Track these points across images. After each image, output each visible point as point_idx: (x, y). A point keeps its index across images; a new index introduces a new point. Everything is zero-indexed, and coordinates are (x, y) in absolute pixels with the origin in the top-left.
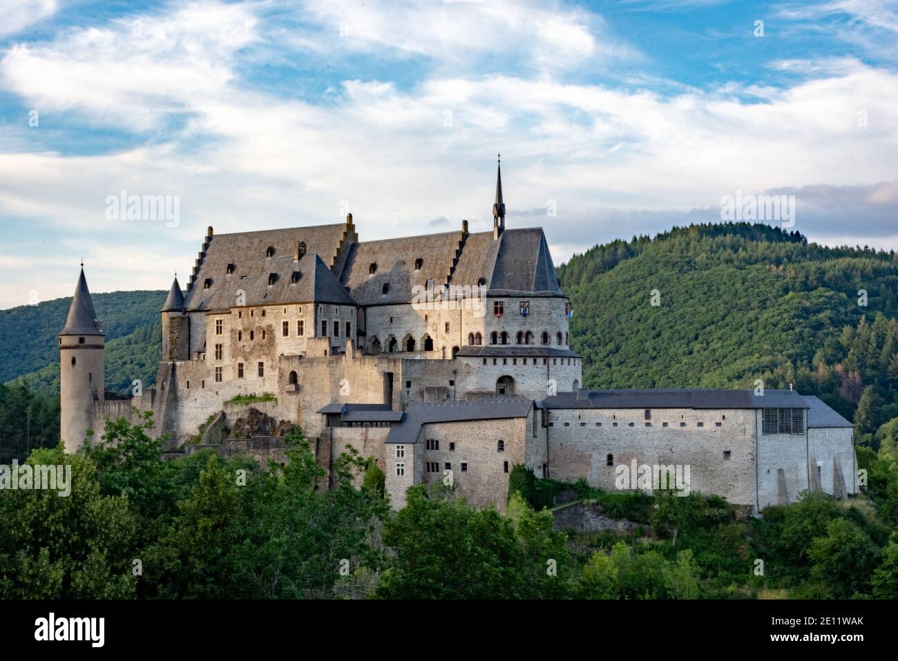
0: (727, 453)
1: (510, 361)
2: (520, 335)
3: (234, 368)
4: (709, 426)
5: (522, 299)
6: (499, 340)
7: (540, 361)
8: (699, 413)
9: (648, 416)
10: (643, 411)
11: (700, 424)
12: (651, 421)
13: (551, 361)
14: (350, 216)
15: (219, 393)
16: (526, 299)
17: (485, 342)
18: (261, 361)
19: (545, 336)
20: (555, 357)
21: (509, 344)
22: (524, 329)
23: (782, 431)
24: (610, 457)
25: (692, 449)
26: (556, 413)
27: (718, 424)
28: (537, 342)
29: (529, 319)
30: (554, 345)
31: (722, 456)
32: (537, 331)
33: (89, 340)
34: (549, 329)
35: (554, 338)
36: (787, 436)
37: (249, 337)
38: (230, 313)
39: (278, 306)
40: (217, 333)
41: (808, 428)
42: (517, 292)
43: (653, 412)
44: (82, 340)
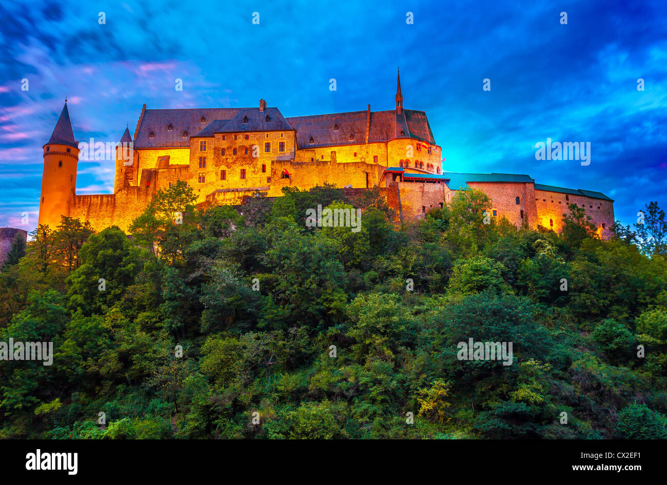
0: (604, 225)
2: (428, 165)
3: (216, 173)
4: (595, 208)
5: (428, 145)
6: (419, 166)
8: (591, 200)
9: (567, 198)
10: (564, 196)
11: (591, 206)
12: (569, 202)
15: (202, 190)
16: (430, 146)
17: (413, 166)
18: (242, 168)
21: (423, 169)
22: (430, 162)
24: (551, 221)
27: (599, 208)
28: (435, 171)
29: (432, 157)
32: (435, 165)
33: (73, 152)
37: (232, 153)
38: (214, 137)
39: (262, 133)
40: (201, 150)
43: (570, 197)
44: (68, 150)
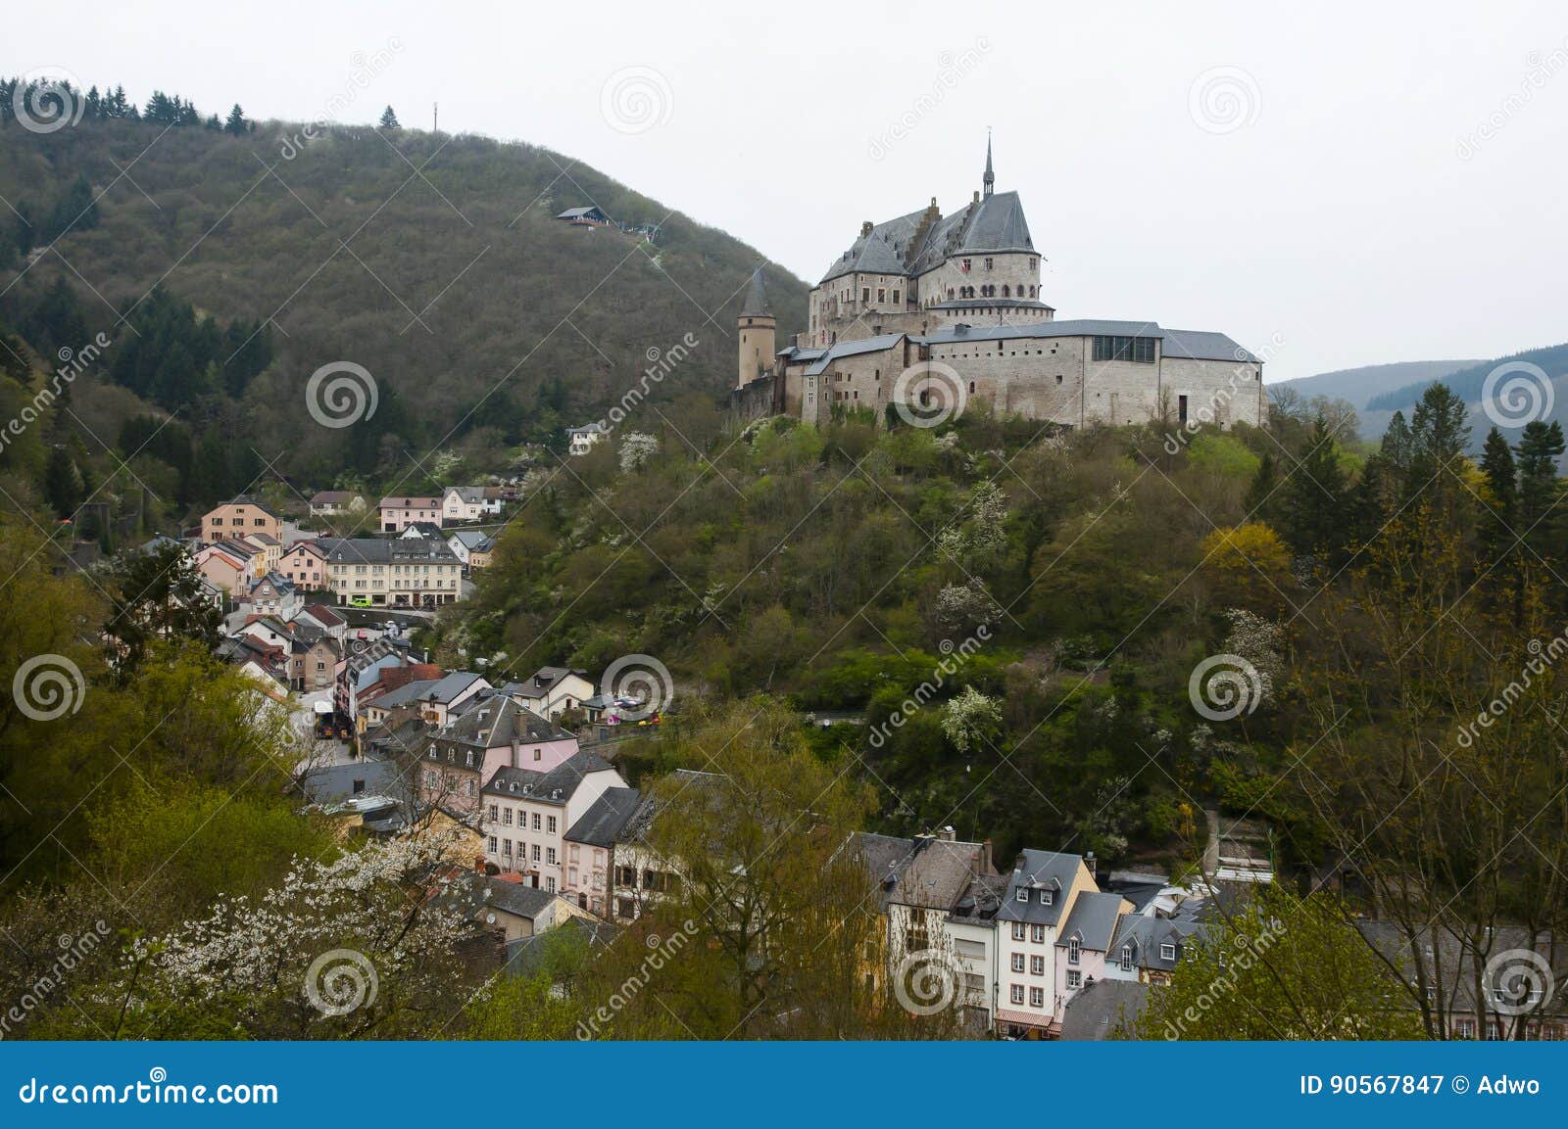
0: (1060, 378)
1: (969, 312)
2: (984, 289)
4: (1046, 353)
5: (985, 257)
6: (967, 294)
7: (995, 311)
8: (1038, 342)
9: (1001, 346)
10: (997, 342)
11: (1040, 352)
12: (1003, 351)
13: (1004, 311)
14: (934, 199)
16: (989, 257)
17: (957, 296)
19: (1006, 289)
20: (1008, 308)
21: (973, 297)
22: (988, 284)
23: (1120, 358)
24: (973, 384)
25: (1033, 376)
26: (935, 347)
27: (1054, 352)
28: (999, 295)
29: (992, 274)
30: (1014, 296)
31: (1055, 380)
32: (999, 285)
33: (756, 322)
34: (1009, 283)
35: (1014, 291)
36: (1128, 364)
41: (1162, 357)
42: (983, 250)
43: (1005, 343)
44: (750, 321)
